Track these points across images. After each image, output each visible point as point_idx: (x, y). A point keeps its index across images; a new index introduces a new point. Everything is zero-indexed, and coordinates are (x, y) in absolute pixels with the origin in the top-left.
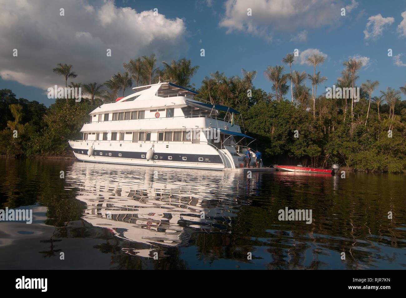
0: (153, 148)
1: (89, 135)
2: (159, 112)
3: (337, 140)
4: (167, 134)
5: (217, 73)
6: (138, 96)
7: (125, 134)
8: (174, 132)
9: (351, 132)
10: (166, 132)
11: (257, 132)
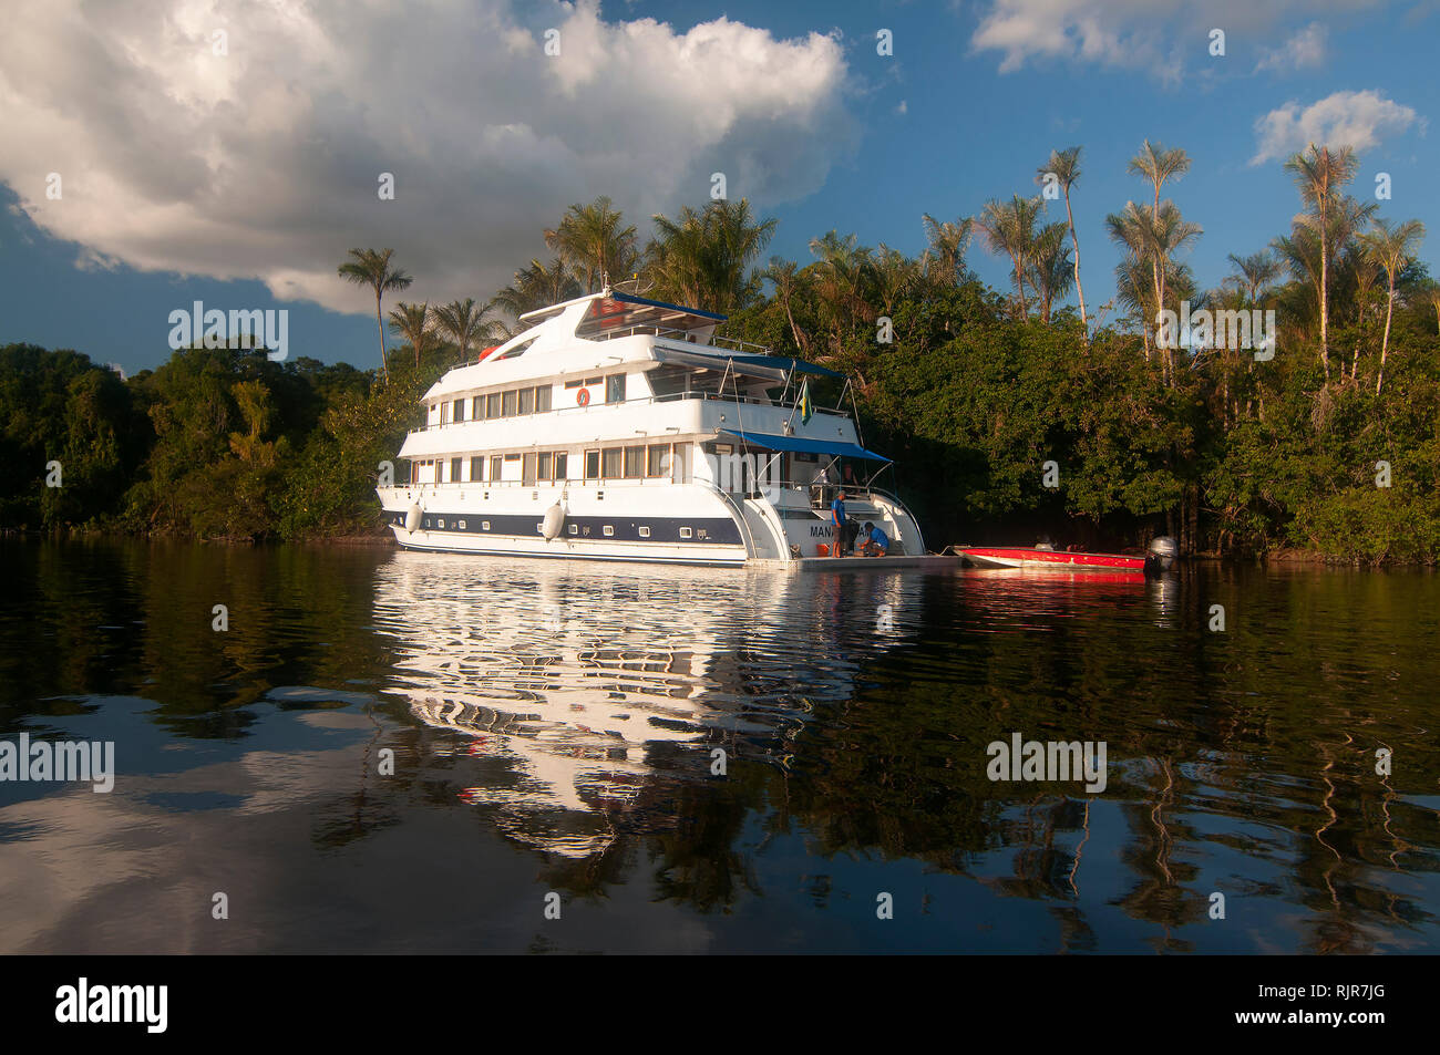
0: (563, 503)
1: (421, 468)
2: (587, 388)
3: (1254, 454)
4: (608, 456)
5: (829, 237)
6: (532, 341)
7: (503, 460)
8: (627, 449)
9: (1318, 420)
10: (604, 451)
11: (941, 435)
